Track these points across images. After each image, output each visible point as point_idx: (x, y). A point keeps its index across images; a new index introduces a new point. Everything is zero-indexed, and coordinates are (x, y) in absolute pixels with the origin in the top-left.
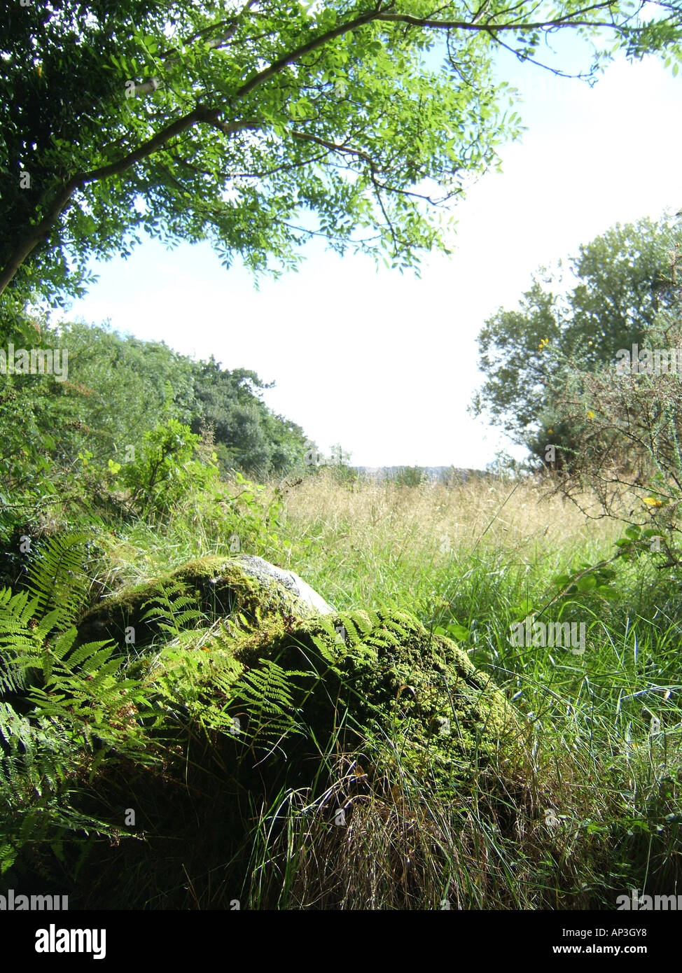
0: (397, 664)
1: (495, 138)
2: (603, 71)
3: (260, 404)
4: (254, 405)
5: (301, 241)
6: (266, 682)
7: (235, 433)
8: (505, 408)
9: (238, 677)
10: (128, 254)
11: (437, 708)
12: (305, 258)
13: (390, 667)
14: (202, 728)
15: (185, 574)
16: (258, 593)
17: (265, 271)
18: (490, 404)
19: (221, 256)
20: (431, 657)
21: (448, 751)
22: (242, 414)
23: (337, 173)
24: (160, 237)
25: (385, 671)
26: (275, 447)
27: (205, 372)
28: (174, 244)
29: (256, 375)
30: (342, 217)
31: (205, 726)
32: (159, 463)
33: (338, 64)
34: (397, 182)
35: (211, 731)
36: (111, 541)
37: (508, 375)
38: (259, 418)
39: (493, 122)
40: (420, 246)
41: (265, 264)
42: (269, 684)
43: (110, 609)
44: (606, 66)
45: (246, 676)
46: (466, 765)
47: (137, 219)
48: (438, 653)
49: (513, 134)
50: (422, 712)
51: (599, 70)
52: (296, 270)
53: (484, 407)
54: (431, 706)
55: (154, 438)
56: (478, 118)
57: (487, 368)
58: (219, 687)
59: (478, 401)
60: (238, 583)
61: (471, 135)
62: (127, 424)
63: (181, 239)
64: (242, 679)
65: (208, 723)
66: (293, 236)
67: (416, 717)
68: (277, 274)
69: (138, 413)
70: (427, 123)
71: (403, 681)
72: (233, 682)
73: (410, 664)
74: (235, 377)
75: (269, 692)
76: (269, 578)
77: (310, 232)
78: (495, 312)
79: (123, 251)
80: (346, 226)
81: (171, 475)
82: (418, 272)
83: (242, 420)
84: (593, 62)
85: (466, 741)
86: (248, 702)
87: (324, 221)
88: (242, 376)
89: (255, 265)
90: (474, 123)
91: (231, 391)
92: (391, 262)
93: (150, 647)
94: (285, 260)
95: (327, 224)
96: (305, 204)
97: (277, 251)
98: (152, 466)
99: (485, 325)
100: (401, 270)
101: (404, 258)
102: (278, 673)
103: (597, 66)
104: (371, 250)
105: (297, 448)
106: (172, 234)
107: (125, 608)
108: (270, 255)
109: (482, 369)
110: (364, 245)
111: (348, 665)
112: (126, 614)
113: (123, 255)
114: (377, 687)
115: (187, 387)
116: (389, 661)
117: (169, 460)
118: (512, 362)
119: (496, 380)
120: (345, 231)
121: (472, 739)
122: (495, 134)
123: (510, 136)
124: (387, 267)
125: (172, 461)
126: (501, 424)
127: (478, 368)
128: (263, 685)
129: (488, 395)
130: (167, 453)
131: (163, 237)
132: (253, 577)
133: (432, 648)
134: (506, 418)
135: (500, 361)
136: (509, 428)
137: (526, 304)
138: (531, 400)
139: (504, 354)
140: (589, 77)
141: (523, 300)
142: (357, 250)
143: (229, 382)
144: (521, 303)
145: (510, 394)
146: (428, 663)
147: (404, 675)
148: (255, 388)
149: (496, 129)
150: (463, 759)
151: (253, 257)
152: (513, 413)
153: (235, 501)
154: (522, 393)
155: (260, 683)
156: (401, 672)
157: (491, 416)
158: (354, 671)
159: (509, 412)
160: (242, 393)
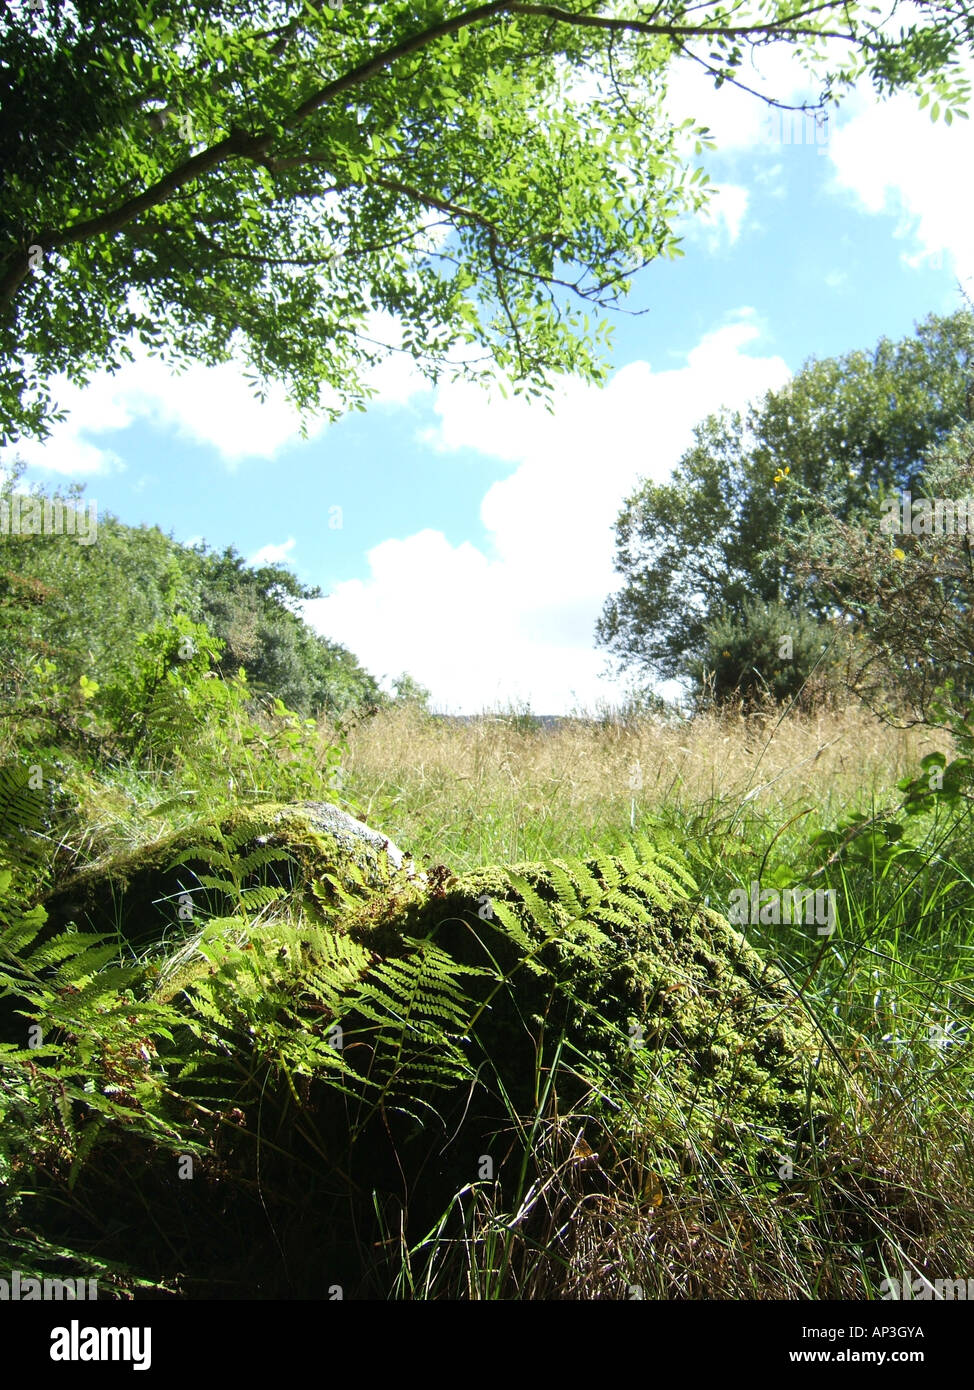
0: (633, 952)
1: (670, 206)
2: (837, 104)
3: (296, 621)
4: (288, 623)
5: (375, 360)
6: (414, 983)
8: (652, 626)
9: (358, 977)
10: (117, 366)
11: (710, 1032)
12: (377, 392)
13: (621, 958)
14: (282, 1073)
16: (335, 859)
17: (317, 410)
18: (631, 621)
19: (252, 385)
20: (689, 941)
22: (270, 634)
23: (428, 263)
24: (162, 356)
25: (614, 964)
26: (318, 683)
27: (217, 576)
28: (182, 367)
29: (292, 578)
30: (436, 326)
31: (287, 1069)
32: (157, 682)
33: (446, 78)
35: (298, 1077)
36: (88, 786)
37: (657, 579)
38: (294, 641)
39: (668, 183)
40: (558, 363)
41: (317, 399)
42: (420, 987)
43: (91, 884)
44: (842, 96)
45: (375, 973)
46: (775, 1133)
47: (131, 323)
48: (700, 933)
49: (697, 200)
50: (683, 1038)
51: (832, 102)
52: (364, 410)
53: (621, 623)
54: (698, 1028)
55: (151, 643)
56: (644, 175)
57: (627, 567)
58: (318, 994)
59: (615, 615)
60: (302, 843)
61: (633, 203)
62: (104, 642)
63: (193, 360)
64: (366, 978)
65: (292, 1063)
66: (363, 351)
67: (674, 1049)
68: (334, 415)
69: (119, 625)
70: (573, 177)
71: (648, 983)
72: (347, 984)
73: (656, 951)
74: (261, 581)
75: (421, 1001)
76: (352, 836)
77: (388, 347)
78: (640, 489)
79: (109, 363)
80: (441, 340)
81: (177, 699)
82: (549, 404)
83: (270, 642)
84: (823, 88)
85: (771, 1094)
86: (377, 1023)
87: (408, 333)
88: (271, 581)
89: (303, 398)
90: (639, 183)
91: (254, 602)
92: (510, 389)
93: (159, 944)
94: (347, 394)
95: (412, 338)
96: (381, 305)
97: (336, 379)
98: (147, 685)
99: (625, 507)
100: (527, 398)
101: (532, 379)
102: (440, 966)
103: (828, 96)
104: (477, 376)
105: (349, 685)
106: (180, 352)
107: (116, 882)
108: (324, 385)
109: (619, 568)
110: (467, 369)
111: (549, 955)
112: (118, 893)
113: (109, 369)
114: (602, 994)
115: (190, 593)
116: (619, 947)
117: (174, 677)
118: (662, 561)
119: (637, 585)
120: (441, 347)
121: (775, 1085)
122: (668, 201)
123: (691, 204)
124: (505, 395)
125: (179, 677)
126: (645, 649)
127: (614, 567)
128: (408, 989)
129: (627, 606)
130: (170, 667)
131: (168, 356)
132: (326, 834)
133: (689, 924)
134: (652, 641)
135: (645, 558)
136: (656, 656)
137: (683, 477)
138: (687, 616)
139: (651, 548)
140: (817, 110)
141: (680, 472)
142: (457, 376)
143: (253, 589)
144: (676, 476)
145: (658, 607)
146: (685, 950)
147: (648, 971)
148: (289, 598)
149: (671, 193)
150: (766, 1123)
151: (300, 387)
152: (663, 634)
153: (273, 742)
154: (675, 605)
155: (403, 985)
156: (643, 966)
157: (632, 637)
158: (559, 965)
159: (657, 633)
160: (269, 605)
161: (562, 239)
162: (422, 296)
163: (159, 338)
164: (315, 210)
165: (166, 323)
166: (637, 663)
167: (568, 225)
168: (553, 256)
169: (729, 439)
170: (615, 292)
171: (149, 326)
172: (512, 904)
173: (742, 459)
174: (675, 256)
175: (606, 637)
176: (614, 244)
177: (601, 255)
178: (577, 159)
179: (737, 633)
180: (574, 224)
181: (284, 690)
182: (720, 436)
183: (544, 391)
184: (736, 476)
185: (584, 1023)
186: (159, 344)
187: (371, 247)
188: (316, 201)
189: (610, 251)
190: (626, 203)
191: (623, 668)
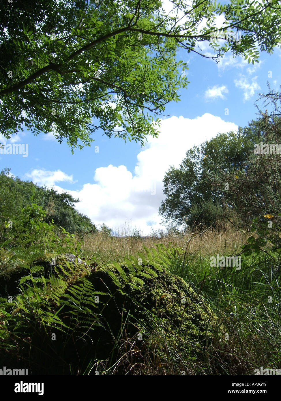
0: (154, 289)
2: (222, 57)
3: (72, 209)
4: (70, 209)
5: (93, 131)
6: (81, 293)
7: (61, 221)
8: (175, 209)
9: (64, 292)
11: (177, 313)
12: (94, 140)
13: (150, 291)
14: (43, 325)
15: (37, 261)
17: (76, 146)
18: (169, 208)
19: (57, 138)
20: (172, 286)
21: (185, 337)
22: (65, 213)
24: (32, 130)
25: (148, 292)
26: (78, 227)
27: (49, 195)
28: (37, 133)
29: (71, 196)
30: (110, 121)
31: (44, 324)
32: (27, 223)
33: (112, 49)
34: (133, 109)
35: (48, 327)
37: (176, 196)
38: (72, 215)
39: (175, 80)
40: (144, 131)
41: (77, 143)
42: (83, 294)
44: (223, 54)
45: (69, 290)
46: (197, 344)
47: (22, 120)
48: (175, 284)
49: (183, 84)
50: (169, 315)
51: (220, 56)
52: (90, 146)
53: (166, 209)
55: (26, 211)
56: (169, 77)
57: (167, 192)
58: (53, 299)
59: (164, 206)
61: (165, 86)
63: (41, 131)
64: (67, 292)
65: (46, 323)
66: (89, 128)
67: (166, 318)
68: (81, 147)
70: (148, 78)
71: (158, 298)
72: (61, 294)
73: (161, 289)
74: (62, 197)
75: (84, 299)
77: (97, 127)
78: (171, 170)
80: (112, 125)
81: (32, 227)
82: (142, 143)
83: (64, 215)
84: (218, 52)
85: (195, 331)
87: (102, 123)
88: (65, 197)
89: (72, 142)
90: (167, 80)
91: (60, 203)
92: (131, 138)
94: (85, 141)
96: (94, 115)
97: (82, 136)
98: (24, 224)
99: (166, 175)
100: (136, 141)
101: (137, 135)
102: (89, 287)
103: (219, 54)
104: (122, 136)
105: (87, 227)
106: (37, 129)
108: (79, 139)
109: (165, 193)
110: (119, 133)
111: (127, 288)
113: (15, 132)
114: (144, 301)
115: (41, 201)
116: (150, 287)
117: (32, 221)
118: (177, 191)
119: (170, 198)
120: (111, 127)
121: (198, 329)
122: (175, 85)
123: (182, 85)
124: (130, 140)
125: (33, 221)
126: (173, 216)
127: (163, 193)
128: (79, 295)
129: (168, 204)
130: (31, 218)
131: (33, 130)
132: (71, 263)
133: (172, 281)
134: (175, 214)
135: (173, 190)
136: (176, 218)
137: (183, 167)
138: (185, 206)
139: (174, 187)
140: (216, 59)
141: (182, 165)
142: (116, 136)
143: (59, 199)
144: (181, 166)
145: (177, 204)
146: (170, 289)
147: (159, 295)
148: (70, 202)
149: (176, 82)
150: (194, 341)
151: (71, 139)
152: (178, 212)
153: (62, 241)
154: (182, 203)
155: (78, 294)
156: (157, 293)
157: (169, 213)
158: (131, 293)
159: (176, 211)
160: (65, 204)
161: (146, 95)
162: (106, 113)
163: (31, 124)
164: (76, 88)
165: (33, 120)
166: (171, 220)
167: (147, 91)
168: (143, 100)
169: (196, 156)
170: (160, 110)
171: (28, 121)
172: (116, 274)
173: (200, 161)
174: (178, 101)
175: (162, 213)
176: (160, 97)
177: (156, 100)
178: (150, 73)
179: (199, 210)
180: (148, 91)
181: (68, 229)
182: (194, 155)
183: (141, 139)
184: (198, 166)
185: (138, 310)
186: (30, 126)
187: (92, 99)
188: (76, 86)
189: (159, 99)
190: (163, 85)
191: (167, 222)
